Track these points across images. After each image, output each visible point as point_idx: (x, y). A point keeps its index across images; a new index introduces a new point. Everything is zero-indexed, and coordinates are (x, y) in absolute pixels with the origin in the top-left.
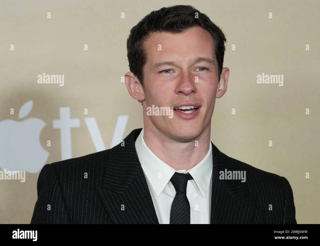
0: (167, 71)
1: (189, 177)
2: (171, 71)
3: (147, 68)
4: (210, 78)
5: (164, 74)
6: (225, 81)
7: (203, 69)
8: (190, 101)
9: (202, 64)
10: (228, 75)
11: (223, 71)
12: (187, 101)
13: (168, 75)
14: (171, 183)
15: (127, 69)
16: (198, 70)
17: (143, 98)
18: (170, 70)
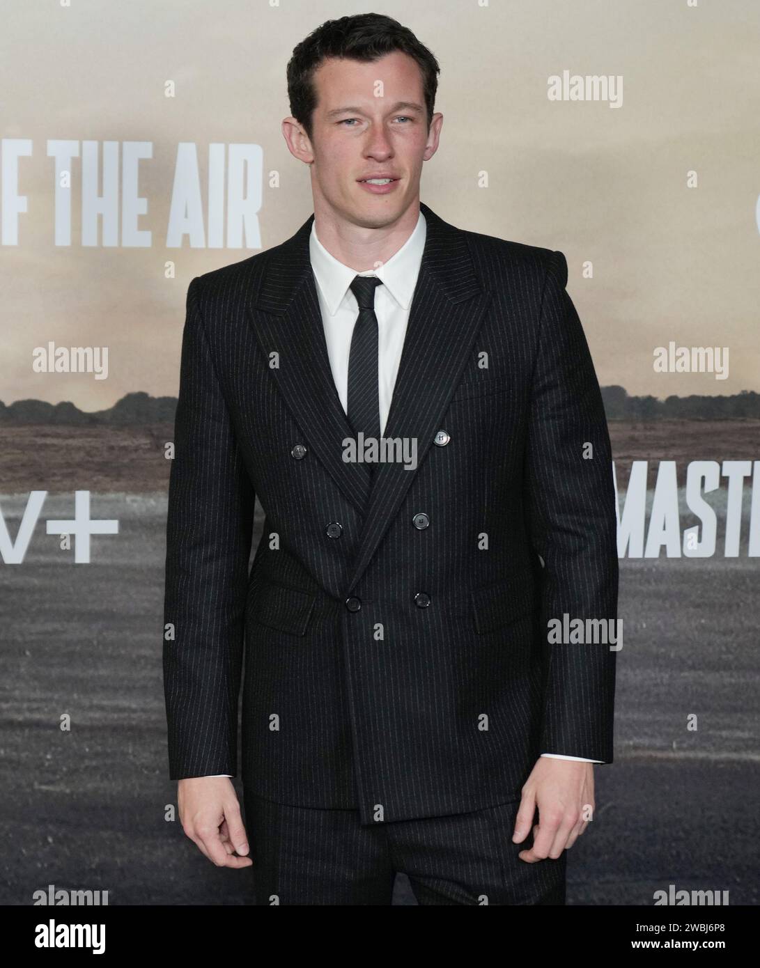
0: (349, 121)
1: (377, 282)
2: (356, 122)
3: (318, 115)
4: (414, 134)
5: (345, 126)
6: (437, 133)
7: (404, 119)
8: (384, 171)
9: (404, 112)
10: (441, 123)
11: (434, 118)
12: (380, 172)
13: (351, 127)
14: (350, 292)
15: (287, 112)
16: (397, 121)
17: (311, 158)
18: (353, 120)
